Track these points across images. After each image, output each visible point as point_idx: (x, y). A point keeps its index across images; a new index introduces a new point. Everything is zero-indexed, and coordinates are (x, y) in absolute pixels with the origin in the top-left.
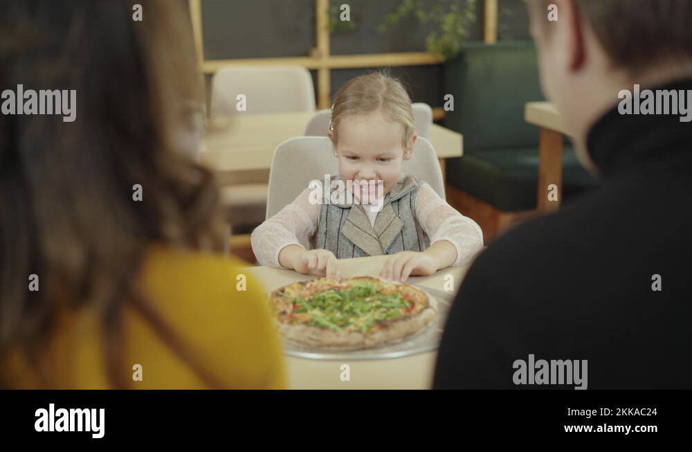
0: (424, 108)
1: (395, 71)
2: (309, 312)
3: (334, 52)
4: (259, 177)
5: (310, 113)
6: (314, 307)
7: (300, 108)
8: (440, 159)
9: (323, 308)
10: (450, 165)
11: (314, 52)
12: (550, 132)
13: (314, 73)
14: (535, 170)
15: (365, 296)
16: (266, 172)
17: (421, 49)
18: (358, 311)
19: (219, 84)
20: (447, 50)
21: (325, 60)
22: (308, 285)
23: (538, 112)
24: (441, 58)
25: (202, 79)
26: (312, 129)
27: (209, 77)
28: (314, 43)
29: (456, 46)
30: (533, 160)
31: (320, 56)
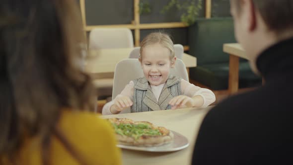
0: (180, 46)
1: (166, 30)
2: (116, 129)
3: (142, 22)
4: (110, 76)
5: (131, 48)
6: (119, 128)
7: (127, 46)
8: (187, 68)
9: (122, 129)
10: (191, 71)
11: (133, 22)
12: (234, 56)
13: (133, 31)
14: (227, 72)
15: (143, 128)
16: (113, 73)
17: (179, 21)
18: (137, 132)
19: (93, 36)
20: (190, 21)
21: (138, 26)
22: (120, 120)
23: (229, 48)
24: (187, 25)
25: (85, 34)
26: (132, 55)
27: (88, 33)
28: (133, 18)
29: (193, 20)
30: (226, 68)
31: (135, 24)
